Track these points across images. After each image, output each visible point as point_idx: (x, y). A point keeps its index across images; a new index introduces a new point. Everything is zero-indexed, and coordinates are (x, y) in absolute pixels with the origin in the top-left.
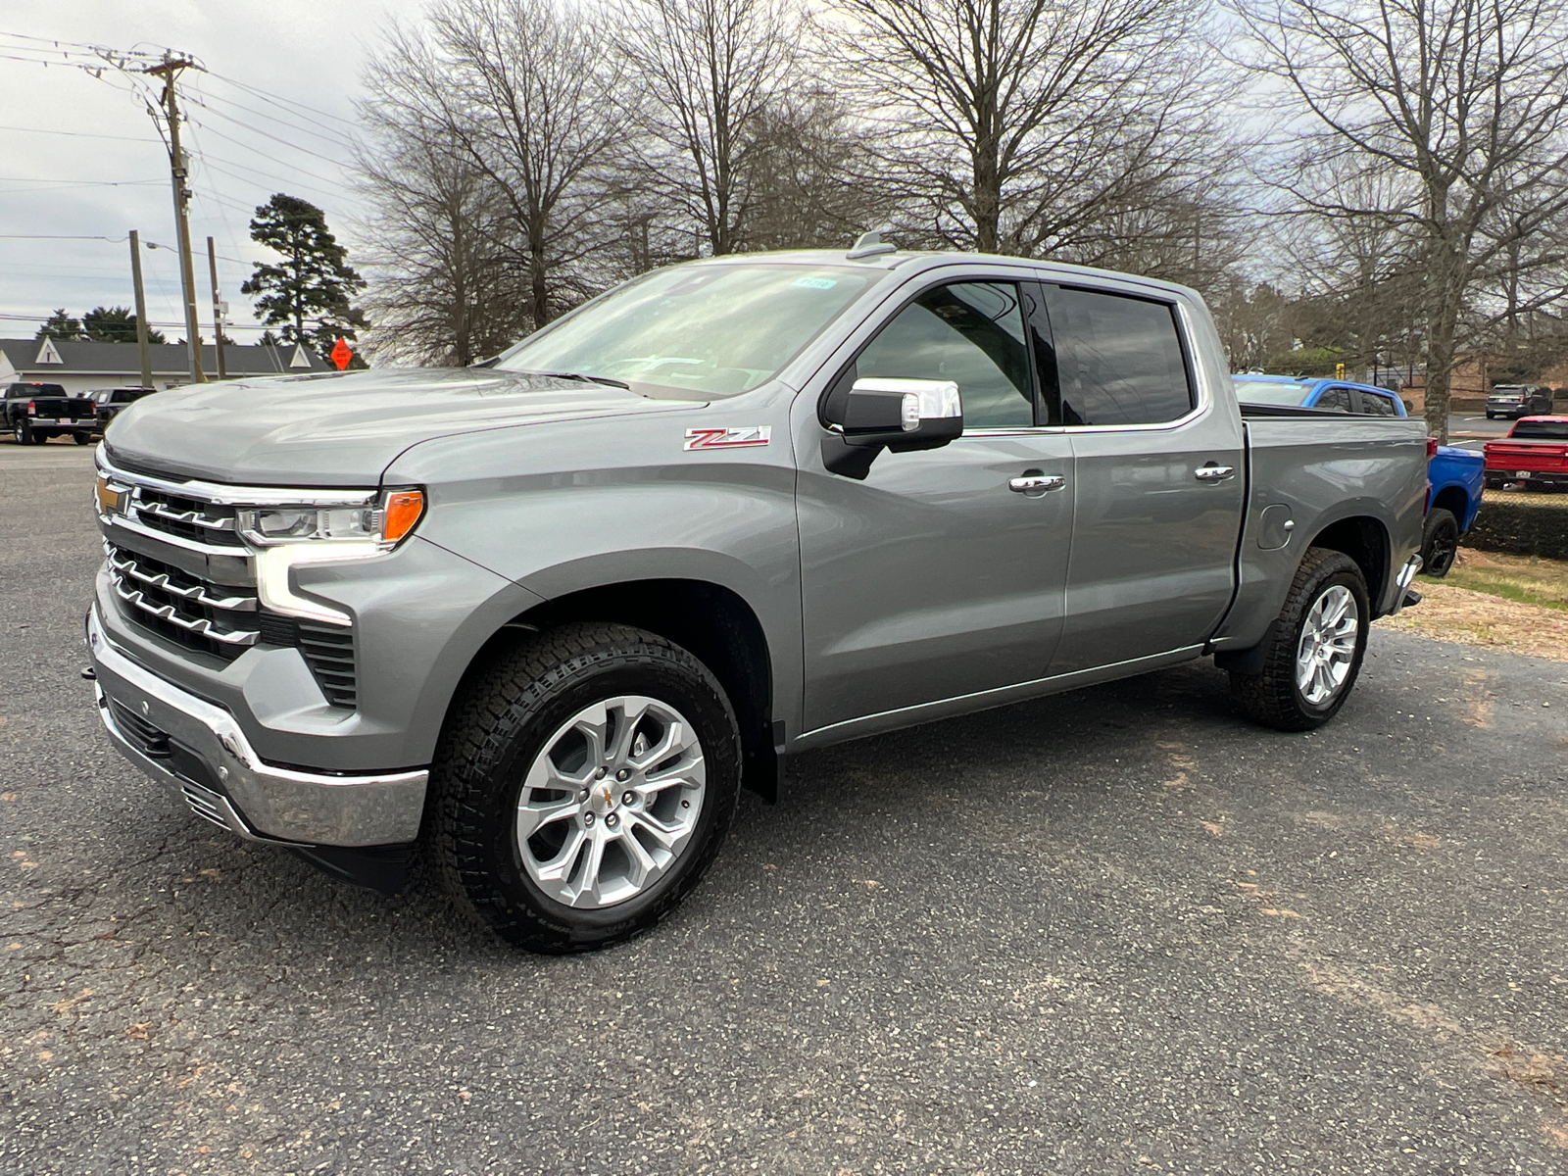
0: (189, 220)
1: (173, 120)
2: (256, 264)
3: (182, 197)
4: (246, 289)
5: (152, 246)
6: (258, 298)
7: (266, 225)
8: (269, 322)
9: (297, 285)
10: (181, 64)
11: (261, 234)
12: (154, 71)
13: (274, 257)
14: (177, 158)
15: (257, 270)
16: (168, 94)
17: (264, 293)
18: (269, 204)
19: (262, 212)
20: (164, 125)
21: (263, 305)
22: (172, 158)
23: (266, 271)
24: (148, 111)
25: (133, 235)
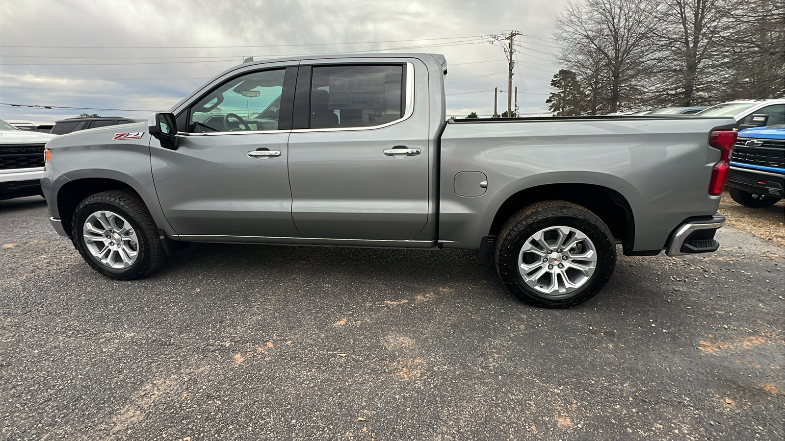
0: (512, 82)
1: (511, 53)
2: (551, 93)
3: (511, 75)
4: (548, 101)
5: (501, 92)
6: (550, 104)
7: (556, 80)
8: (553, 111)
9: (563, 99)
10: (515, 34)
11: (554, 83)
12: (507, 38)
13: (556, 91)
14: (511, 64)
15: (551, 95)
16: (511, 46)
17: (552, 103)
18: (558, 73)
19: (555, 77)
20: (509, 54)
21: (551, 107)
22: (509, 63)
23: (554, 95)
24: (505, 51)
25: (496, 89)
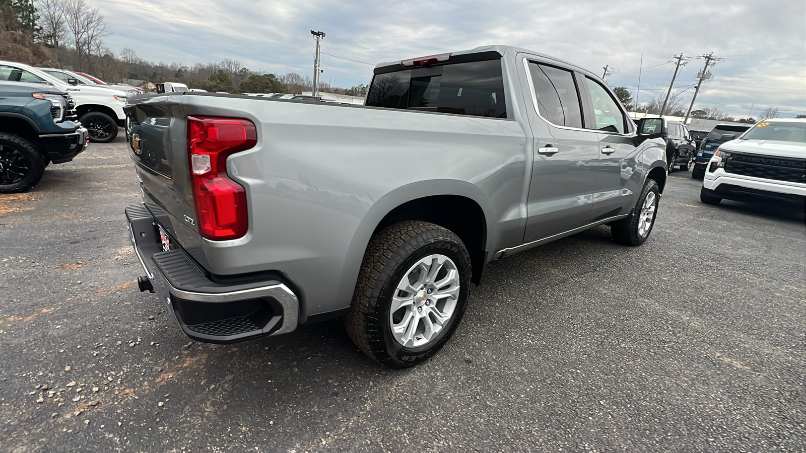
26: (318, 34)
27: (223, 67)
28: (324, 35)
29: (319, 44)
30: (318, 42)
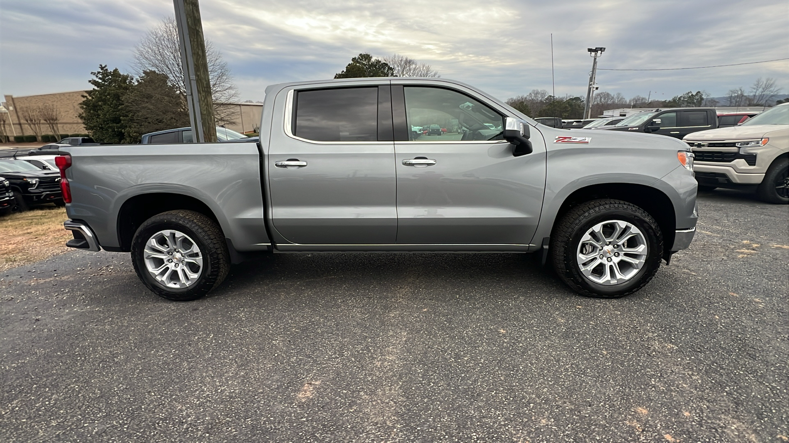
26: (596, 50)
27: (530, 98)
28: (603, 50)
29: (597, 60)
30: (595, 59)
